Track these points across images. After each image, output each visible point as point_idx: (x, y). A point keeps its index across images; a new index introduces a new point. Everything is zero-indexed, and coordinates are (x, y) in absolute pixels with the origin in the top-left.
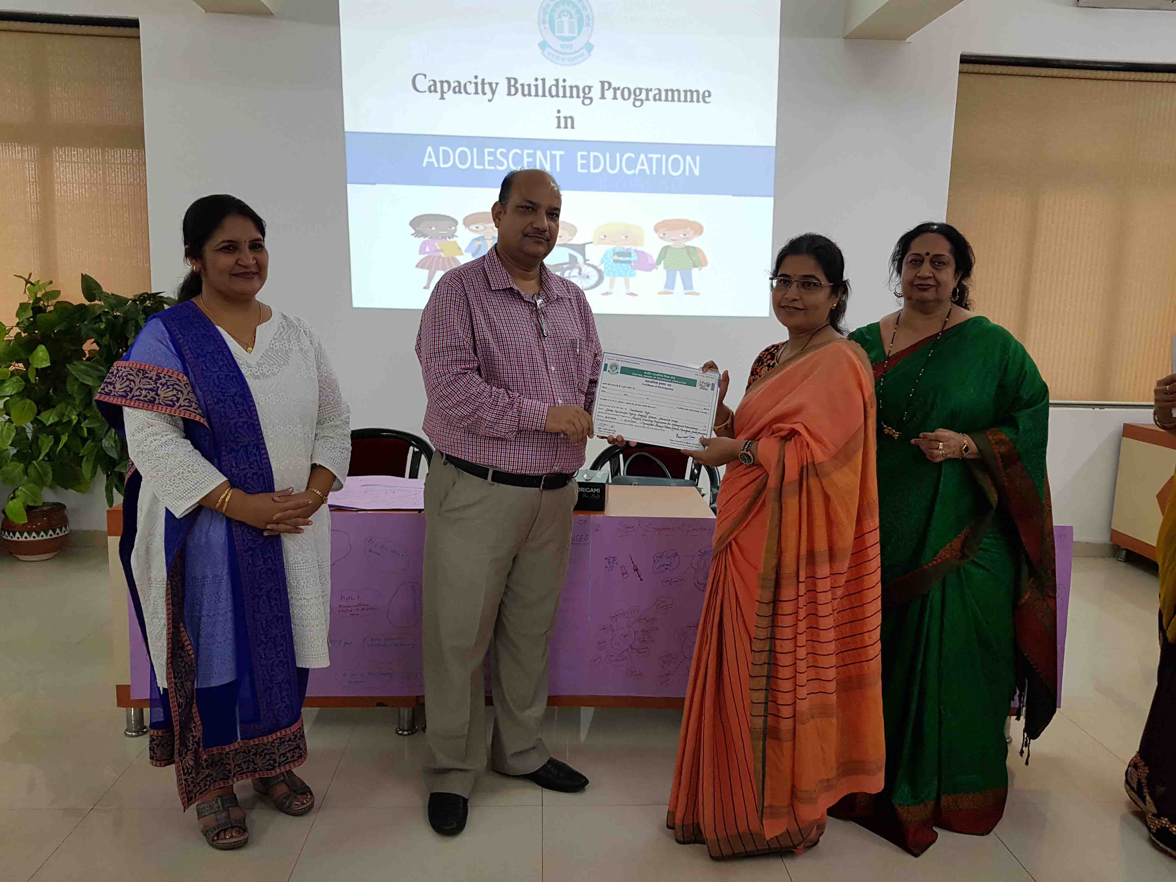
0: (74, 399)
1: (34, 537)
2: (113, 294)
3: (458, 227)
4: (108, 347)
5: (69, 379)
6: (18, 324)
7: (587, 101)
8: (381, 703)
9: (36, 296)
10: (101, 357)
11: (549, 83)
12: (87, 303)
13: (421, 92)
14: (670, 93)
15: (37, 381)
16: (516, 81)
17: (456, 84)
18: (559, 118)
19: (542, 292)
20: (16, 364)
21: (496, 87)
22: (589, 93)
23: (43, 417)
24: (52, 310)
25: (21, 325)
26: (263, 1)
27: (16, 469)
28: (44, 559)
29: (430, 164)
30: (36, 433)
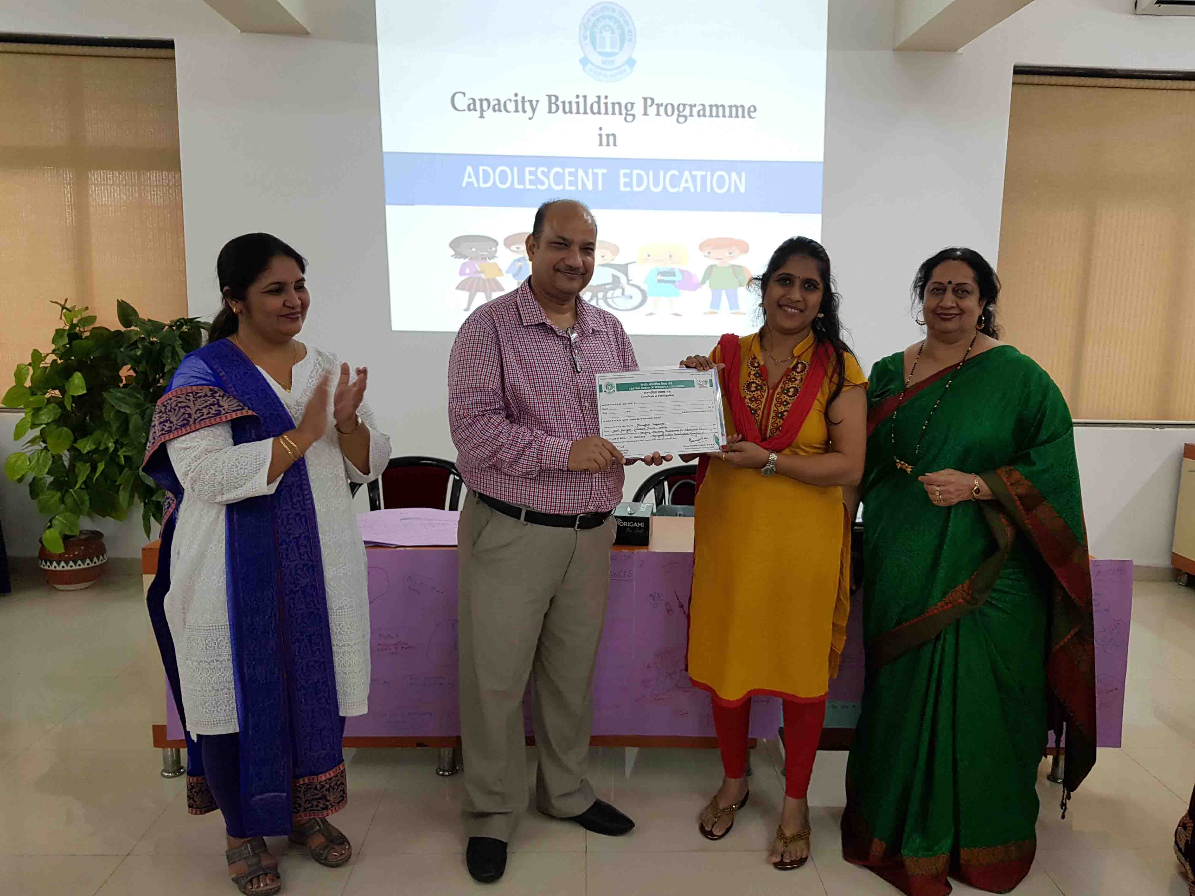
0: (110, 426)
1: (71, 567)
2: (149, 320)
3: (498, 247)
4: (145, 373)
5: (106, 407)
6: (54, 351)
7: (630, 118)
8: (421, 743)
9: (72, 322)
10: (138, 384)
12: (123, 329)
13: (460, 111)
14: (714, 109)
15: (74, 408)
16: (557, 98)
18: (600, 135)
19: (577, 325)
20: (52, 392)
21: (537, 105)
22: (631, 110)
23: (79, 445)
24: (88, 336)
25: (57, 352)
26: (298, 20)
27: (52, 497)
28: (81, 588)
29: (469, 184)
30: (72, 461)
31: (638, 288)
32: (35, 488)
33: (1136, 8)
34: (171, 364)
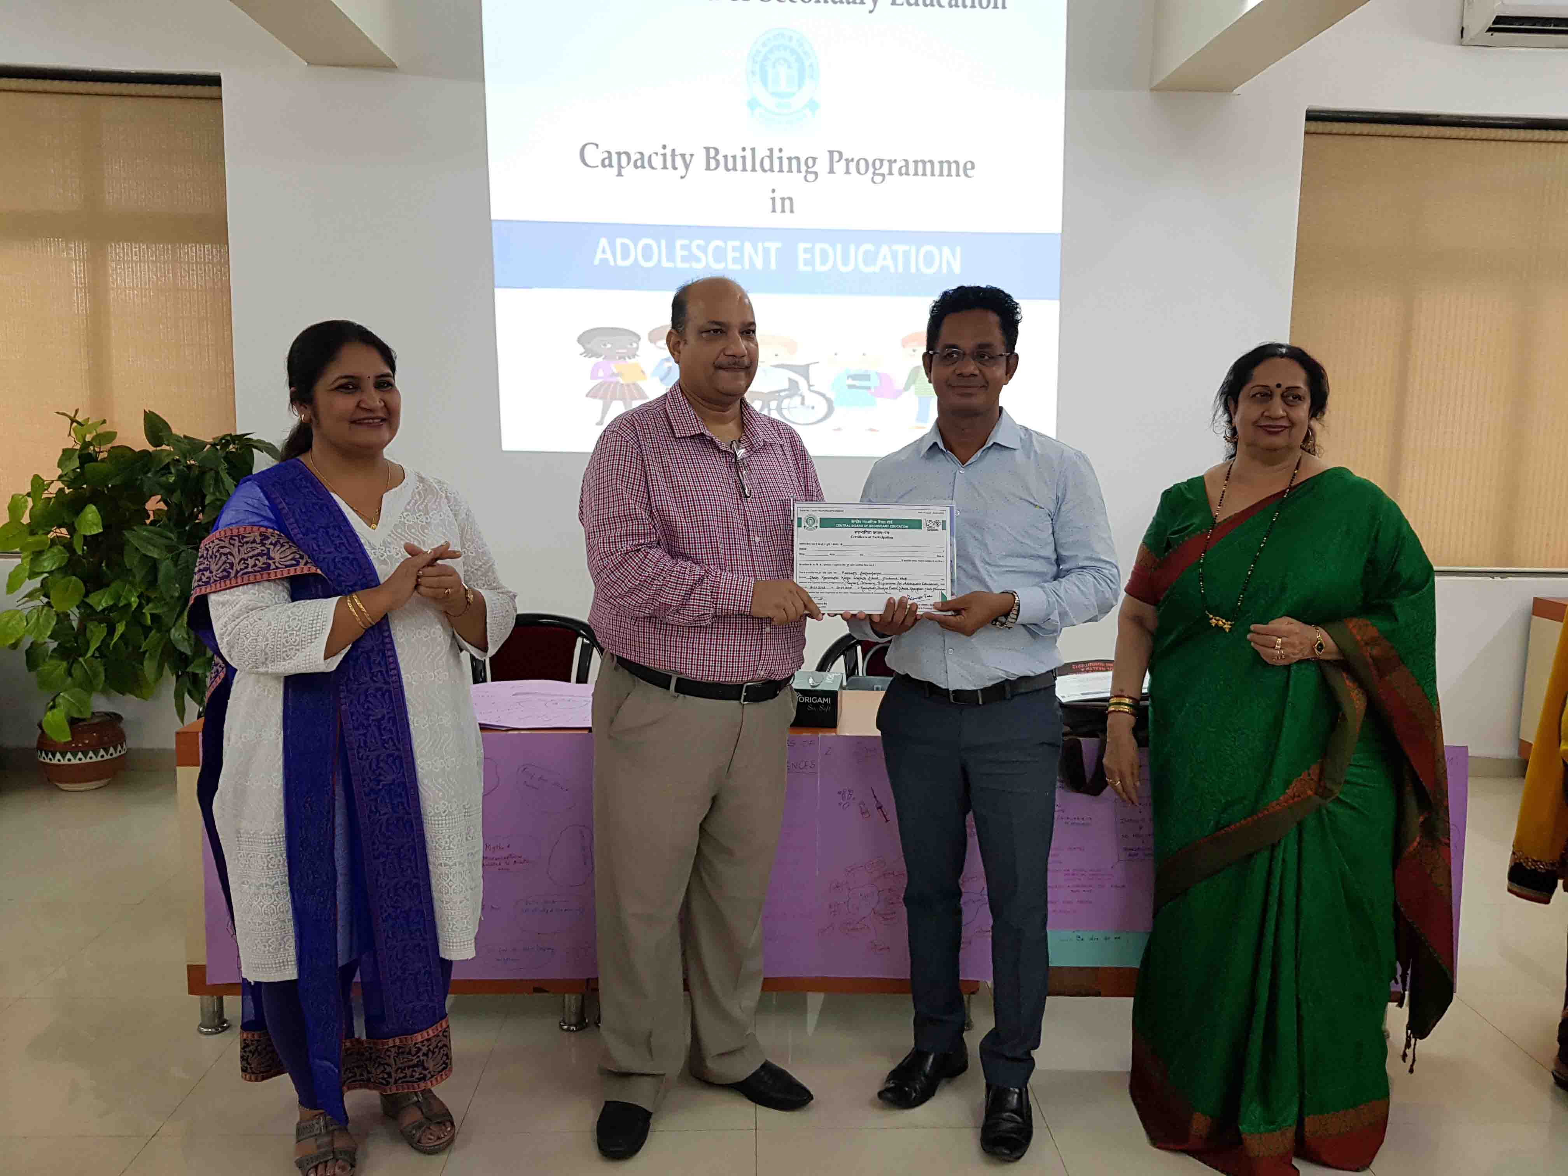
0: (134, 577)
1: (80, 759)
2: (185, 437)
3: (641, 343)
4: (179, 506)
5: (128, 550)
6: (60, 478)
7: (811, 177)
8: (539, 988)
9: (84, 440)
10: (169, 520)
11: (762, 152)
12: (151, 449)
13: (590, 167)
14: (920, 165)
15: (85, 552)
16: (717, 151)
17: (639, 156)
18: (773, 199)
19: (744, 437)
20: (58, 530)
21: (691, 160)
22: (813, 166)
23: (92, 600)
24: (105, 458)
25: (65, 478)
26: (383, 49)
27: (55, 669)
28: (91, 788)
29: (604, 261)
30: (82, 621)
31: (823, 395)
32: (33, 656)
33: (1462, 37)
34: (214, 493)
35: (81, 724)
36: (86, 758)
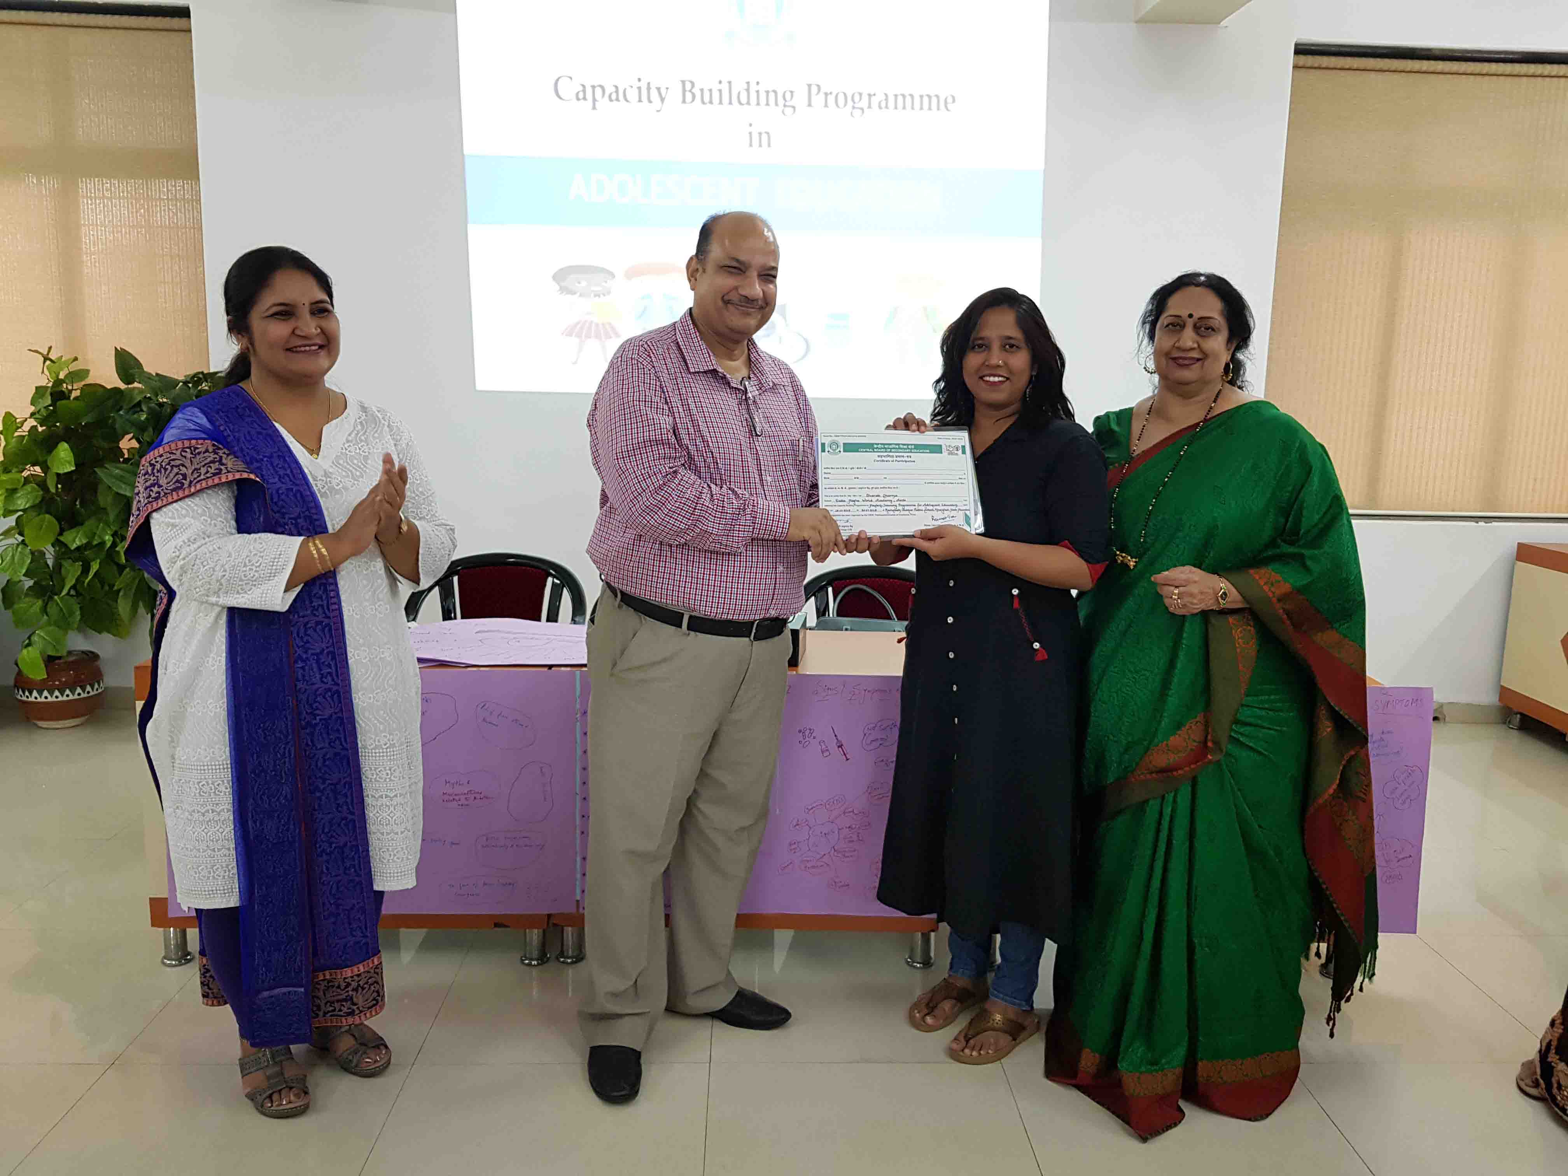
0: (107, 514)
1: (57, 697)
2: (157, 374)
3: (615, 280)
5: (101, 488)
6: (32, 415)
7: (789, 111)
8: (499, 923)
9: (58, 376)
12: (123, 386)
13: (565, 100)
14: (900, 99)
15: (60, 490)
16: (693, 84)
18: (750, 133)
20: (32, 468)
21: (667, 93)
22: (791, 100)
23: (67, 538)
24: (77, 396)
25: (38, 416)
27: (31, 607)
28: (71, 725)
29: (579, 197)
30: (58, 559)
32: (9, 594)
35: (57, 661)
36: (62, 695)
